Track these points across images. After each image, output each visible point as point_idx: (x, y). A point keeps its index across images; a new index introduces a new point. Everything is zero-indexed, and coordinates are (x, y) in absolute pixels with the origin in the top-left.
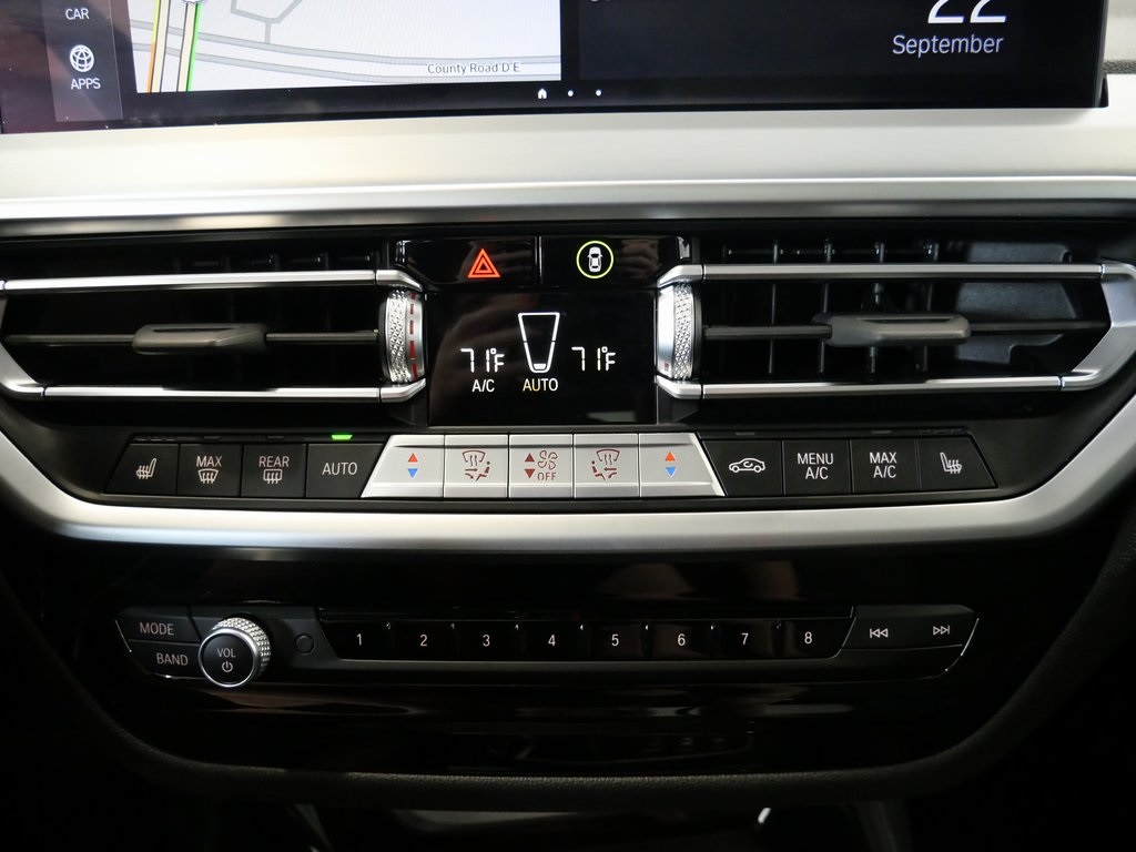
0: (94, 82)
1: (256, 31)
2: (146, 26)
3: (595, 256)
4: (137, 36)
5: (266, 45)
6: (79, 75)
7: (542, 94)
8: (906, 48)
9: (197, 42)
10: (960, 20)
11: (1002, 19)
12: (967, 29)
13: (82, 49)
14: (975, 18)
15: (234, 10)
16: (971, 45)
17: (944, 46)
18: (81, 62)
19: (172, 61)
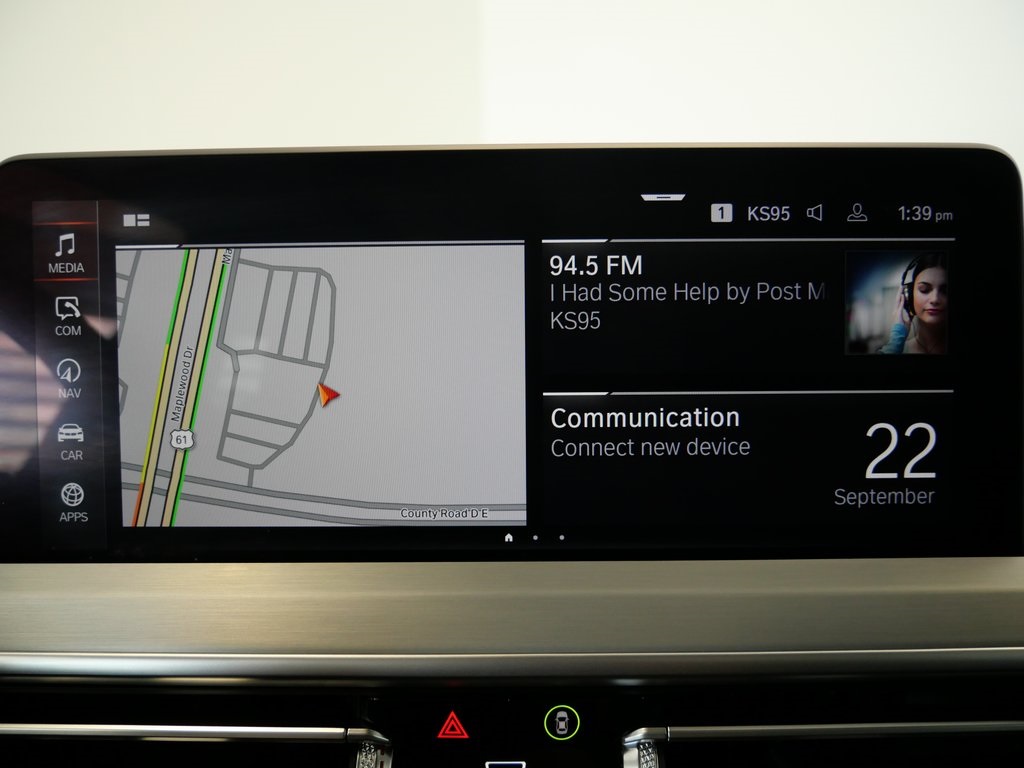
0: (83, 516)
1: (240, 476)
2: (137, 468)
3: (562, 719)
4: (127, 476)
5: (249, 488)
6: (68, 509)
7: (509, 537)
8: (847, 499)
9: (183, 483)
10: (894, 476)
11: (932, 475)
12: (902, 483)
13: (74, 486)
14: (908, 474)
15: (220, 457)
16: (906, 497)
17: (881, 498)
18: (72, 498)
19: (158, 500)
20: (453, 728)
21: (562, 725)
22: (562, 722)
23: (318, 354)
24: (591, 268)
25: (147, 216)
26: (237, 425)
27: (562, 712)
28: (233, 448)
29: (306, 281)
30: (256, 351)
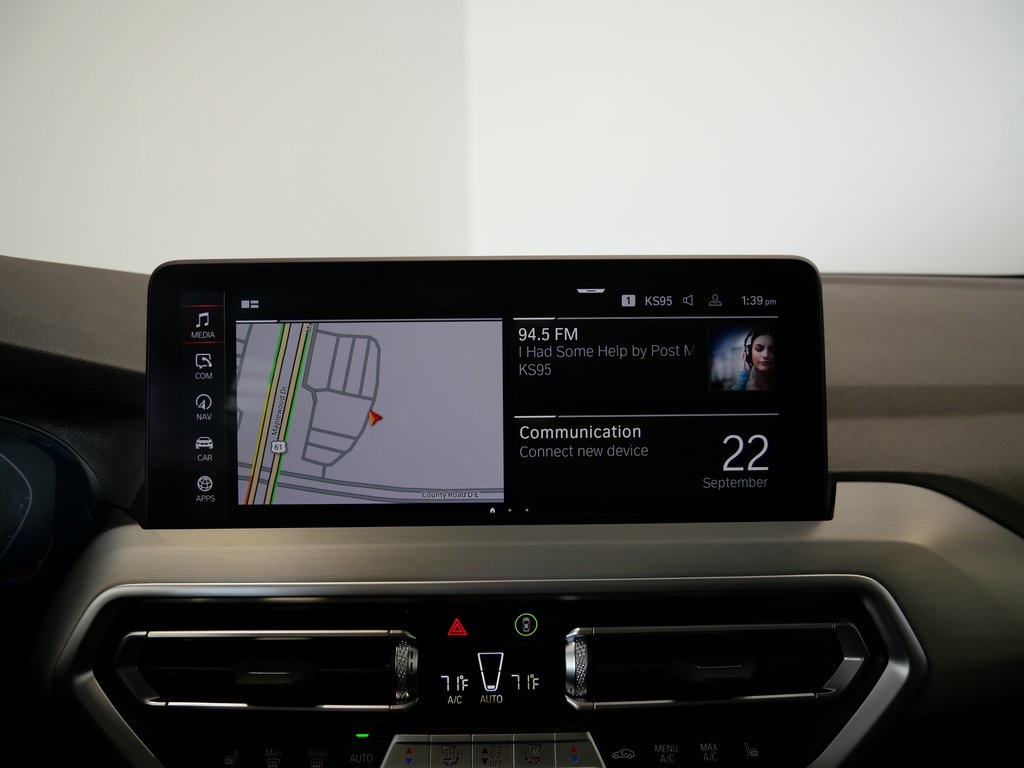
0: (212, 498)
1: (317, 471)
2: (249, 466)
3: (526, 622)
4: (241, 471)
5: (323, 479)
6: (201, 493)
7: (493, 510)
8: (711, 484)
9: (279, 476)
10: (742, 469)
11: (766, 469)
12: (746, 474)
13: (206, 478)
14: (750, 468)
15: (304, 458)
16: (749, 483)
17: (733, 483)
18: (204, 486)
19: (262, 487)
20: (457, 629)
21: (526, 626)
22: (526, 625)
23: (368, 391)
24: (545, 336)
25: (257, 302)
26: (315, 437)
27: (527, 617)
28: (311, 452)
29: (361, 344)
30: (328, 389)
